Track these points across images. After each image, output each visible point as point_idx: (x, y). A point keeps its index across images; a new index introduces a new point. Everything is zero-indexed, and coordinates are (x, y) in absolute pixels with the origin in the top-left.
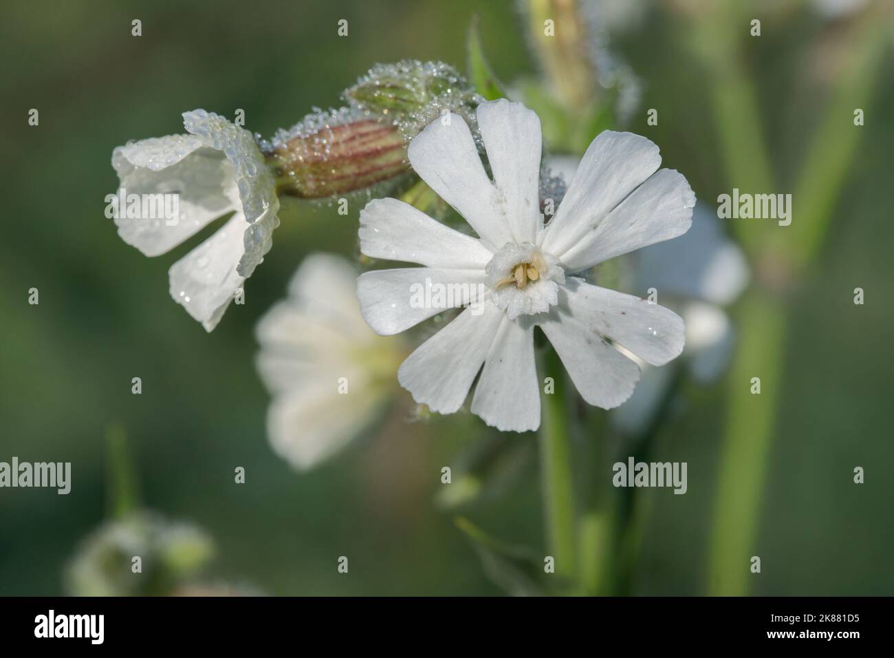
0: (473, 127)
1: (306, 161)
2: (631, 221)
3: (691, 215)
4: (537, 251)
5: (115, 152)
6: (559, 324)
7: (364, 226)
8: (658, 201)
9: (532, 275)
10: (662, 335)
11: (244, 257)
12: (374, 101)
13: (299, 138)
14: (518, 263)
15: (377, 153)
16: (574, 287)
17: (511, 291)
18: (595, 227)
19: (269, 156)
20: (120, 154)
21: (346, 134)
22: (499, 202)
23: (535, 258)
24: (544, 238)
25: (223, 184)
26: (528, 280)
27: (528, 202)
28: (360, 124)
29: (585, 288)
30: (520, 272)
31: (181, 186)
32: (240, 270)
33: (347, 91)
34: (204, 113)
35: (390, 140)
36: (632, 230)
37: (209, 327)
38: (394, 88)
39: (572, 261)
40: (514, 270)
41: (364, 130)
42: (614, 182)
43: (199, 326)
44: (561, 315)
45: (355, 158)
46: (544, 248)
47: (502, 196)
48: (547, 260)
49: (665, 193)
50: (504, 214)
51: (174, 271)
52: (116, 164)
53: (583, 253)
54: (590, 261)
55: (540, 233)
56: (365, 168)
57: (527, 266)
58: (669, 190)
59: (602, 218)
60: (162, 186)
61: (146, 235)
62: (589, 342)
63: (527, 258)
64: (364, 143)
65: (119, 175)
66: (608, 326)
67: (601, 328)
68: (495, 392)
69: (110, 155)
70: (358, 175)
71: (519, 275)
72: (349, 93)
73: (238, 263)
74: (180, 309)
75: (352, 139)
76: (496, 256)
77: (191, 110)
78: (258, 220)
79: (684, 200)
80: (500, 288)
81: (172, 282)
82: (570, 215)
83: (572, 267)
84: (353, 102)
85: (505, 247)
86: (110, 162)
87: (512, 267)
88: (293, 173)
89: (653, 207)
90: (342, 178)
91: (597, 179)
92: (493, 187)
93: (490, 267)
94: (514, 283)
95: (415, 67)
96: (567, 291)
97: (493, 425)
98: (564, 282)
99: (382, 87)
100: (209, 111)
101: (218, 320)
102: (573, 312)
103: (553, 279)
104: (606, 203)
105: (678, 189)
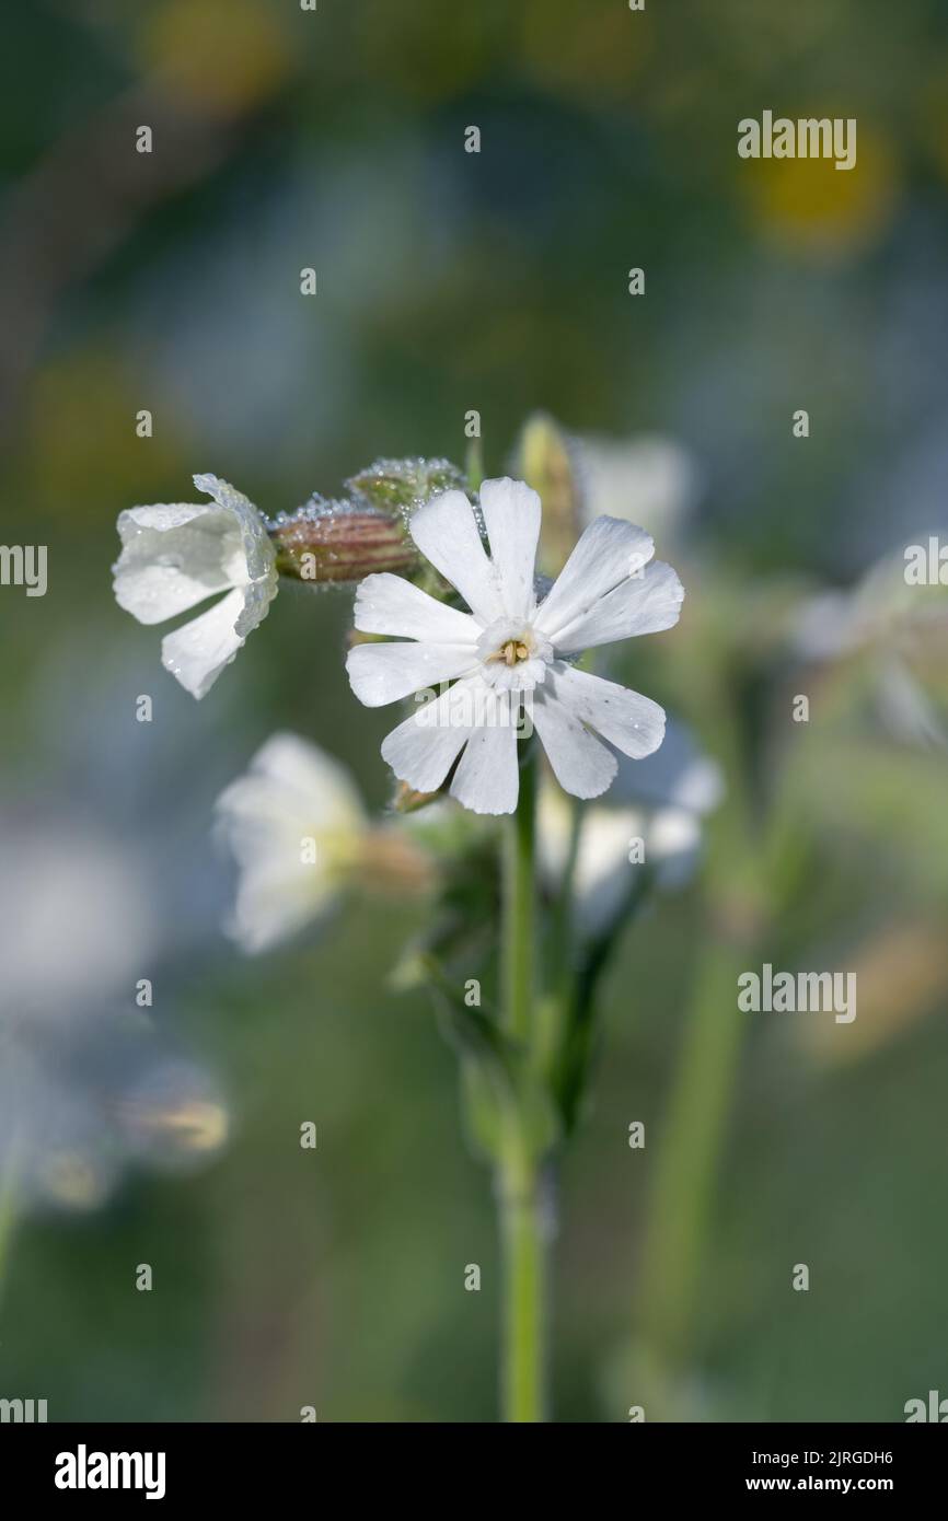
0: (473, 501)
1: (305, 543)
2: (622, 609)
3: (679, 609)
4: (528, 628)
5: (122, 515)
6: (543, 707)
7: (359, 601)
8: (648, 594)
9: (521, 653)
10: (644, 727)
11: (243, 612)
12: (377, 489)
13: (300, 522)
14: (508, 639)
15: (376, 545)
16: (561, 670)
17: (500, 666)
18: (586, 611)
19: (273, 534)
20: (127, 517)
21: (346, 524)
22: (495, 578)
23: (526, 635)
24: (536, 618)
25: (223, 559)
26: (517, 659)
27: (523, 580)
28: (361, 518)
29: (572, 673)
30: (510, 649)
31: (181, 560)
32: (238, 628)
33: (350, 481)
34: (215, 479)
35: (388, 535)
36: (621, 618)
37: (198, 694)
38: (395, 481)
39: (561, 642)
40: (504, 647)
41: (364, 522)
42: (607, 567)
43: (188, 695)
44: (547, 697)
45: (352, 546)
46: (534, 627)
47: (498, 572)
48: (538, 637)
49: (654, 587)
50: (499, 590)
51: (167, 641)
52: (122, 528)
53: (573, 636)
54: (579, 645)
55: (533, 611)
56: (362, 557)
57: (518, 644)
58: (659, 584)
59: (594, 603)
60: (163, 559)
61: (142, 604)
62: (571, 728)
63: (518, 635)
64: (363, 534)
65: (123, 539)
66: (591, 713)
67: (584, 715)
68: (476, 774)
69: (115, 519)
70: (354, 564)
71: (509, 652)
72: (353, 483)
73: (237, 620)
74: (171, 677)
75: (352, 529)
76: (487, 629)
77: (201, 474)
78: (259, 579)
79: (674, 595)
80: (490, 662)
81: (165, 651)
82: (563, 596)
83: (560, 648)
84: (356, 490)
85: (497, 621)
86: (114, 525)
87: (502, 643)
88: (292, 551)
89: (643, 598)
90: (339, 563)
91: (592, 563)
92: (490, 563)
93: (482, 641)
94: (503, 659)
95: (418, 466)
96: (553, 672)
97: (471, 807)
98: (552, 661)
99: (385, 478)
100: (218, 478)
101: (208, 688)
102: (558, 696)
103: (542, 658)
104: (600, 588)
105: (668, 583)
